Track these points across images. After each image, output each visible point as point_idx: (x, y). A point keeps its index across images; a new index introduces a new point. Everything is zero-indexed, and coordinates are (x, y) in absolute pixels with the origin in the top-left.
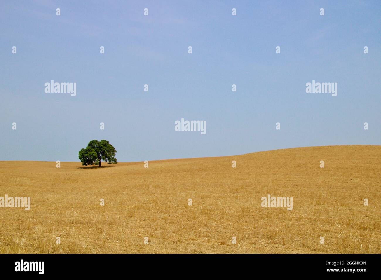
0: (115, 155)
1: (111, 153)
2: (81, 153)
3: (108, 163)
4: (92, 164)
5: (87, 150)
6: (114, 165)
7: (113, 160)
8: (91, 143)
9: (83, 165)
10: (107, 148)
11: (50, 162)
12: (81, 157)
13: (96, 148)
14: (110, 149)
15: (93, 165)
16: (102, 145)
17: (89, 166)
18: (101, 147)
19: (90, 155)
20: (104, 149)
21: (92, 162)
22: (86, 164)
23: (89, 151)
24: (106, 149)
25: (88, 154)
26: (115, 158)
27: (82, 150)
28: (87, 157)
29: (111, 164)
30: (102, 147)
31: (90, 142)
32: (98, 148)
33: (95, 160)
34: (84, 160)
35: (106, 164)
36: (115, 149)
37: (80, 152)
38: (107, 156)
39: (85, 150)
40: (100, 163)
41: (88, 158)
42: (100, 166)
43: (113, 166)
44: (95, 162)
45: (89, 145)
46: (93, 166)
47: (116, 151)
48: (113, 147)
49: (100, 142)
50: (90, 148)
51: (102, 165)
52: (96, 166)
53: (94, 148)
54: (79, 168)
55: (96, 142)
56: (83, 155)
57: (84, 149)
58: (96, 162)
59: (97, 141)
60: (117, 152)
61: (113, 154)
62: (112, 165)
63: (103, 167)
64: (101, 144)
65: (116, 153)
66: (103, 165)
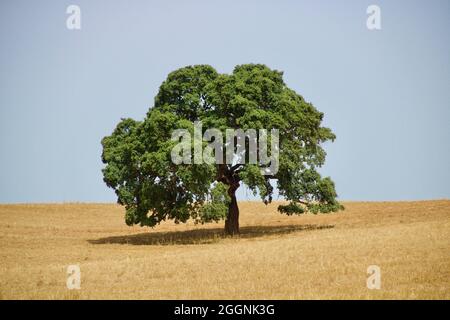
0: (320, 160)
1: (296, 145)
2: (115, 145)
3: (282, 209)
4: (184, 218)
5: (150, 130)
6: (321, 218)
7: (313, 191)
8: (175, 83)
9: (129, 223)
10: (275, 117)
12: (117, 174)
13: (207, 115)
14: (294, 117)
15: (191, 221)
16: (240, 99)
17: (168, 225)
18: (237, 105)
20: (254, 118)
21: (182, 202)
22: (150, 214)
23: (167, 136)
25: (159, 155)
26: (324, 177)
27: (118, 131)
28: (155, 175)
29: (301, 212)
30: (239, 111)
31: (170, 79)
32: (217, 113)
33: (201, 192)
34: (137, 194)
35: (271, 216)
36: (321, 117)
37: (107, 144)
39: (139, 132)
40: (233, 209)
41: (157, 180)
42: (232, 228)
43: (311, 228)
44: (199, 201)
45: (165, 97)
46: (190, 224)
47: (327, 130)
48: (309, 110)
49: (233, 80)
50: (170, 116)
51: (242, 223)
52: (211, 225)
53: (193, 116)
55: (202, 78)
57: (133, 123)
58: (208, 200)
59: (208, 72)
60: (333, 138)
61: (312, 148)
62: (308, 217)
63: (254, 232)
64: (238, 91)
65: (329, 142)
66: (253, 224)
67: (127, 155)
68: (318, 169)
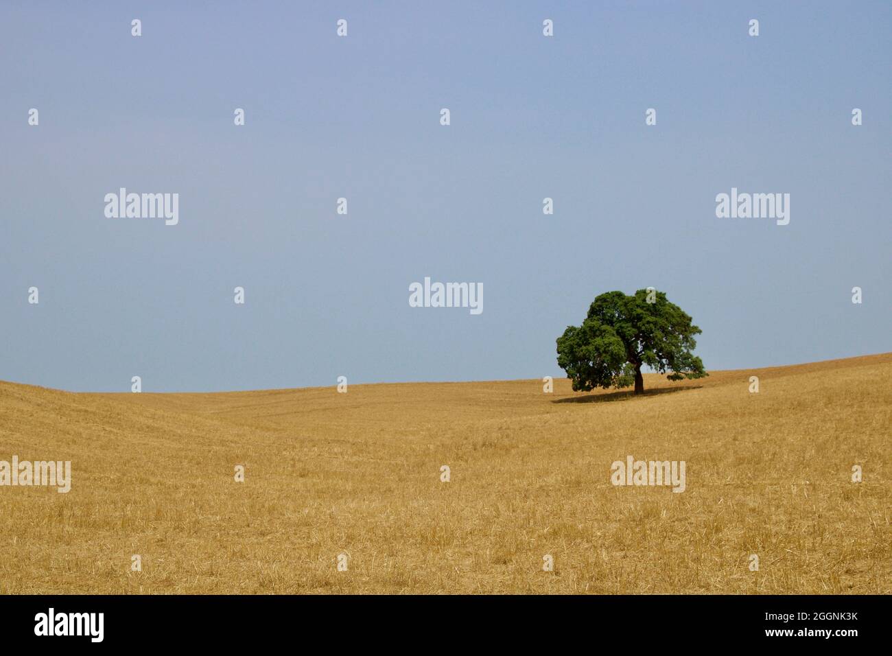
0: (693, 345)
1: (677, 338)
2: (564, 343)
3: (669, 377)
4: (607, 385)
5: (585, 333)
6: (694, 381)
7: (689, 366)
8: (599, 303)
9: (575, 389)
10: (661, 321)
12: (566, 360)
13: (620, 321)
14: (674, 321)
15: (611, 387)
16: (639, 311)
17: (598, 390)
18: (638, 315)
19: (597, 349)
20: (648, 322)
21: (606, 376)
22: (587, 384)
23: (595, 336)
24: (655, 324)
25: (591, 348)
26: (695, 356)
27: (566, 334)
28: (589, 360)
29: (682, 378)
30: (639, 318)
31: (597, 300)
32: (626, 320)
33: (618, 369)
34: (578, 371)
35: (665, 383)
36: (690, 319)
37: (560, 342)
38: (661, 350)
39: (578, 334)
40: (638, 378)
41: (591, 364)
42: (640, 391)
43: (688, 388)
44: (617, 375)
45: (594, 312)
46: (611, 390)
47: (695, 328)
48: (683, 316)
49: (634, 299)
50: (596, 323)
51: (646, 386)
52: (626, 389)
53: (611, 323)
54: (560, 401)
55: (616, 299)
56: (572, 351)
57: (575, 329)
58: (622, 374)
59: (619, 295)
60: (700, 332)
61: (686, 339)
62: (685, 382)
63: (653, 392)
64: (638, 306)
65: (698, 334)
66: (653, 387)
67: (572, 347)
68: (692, 352)
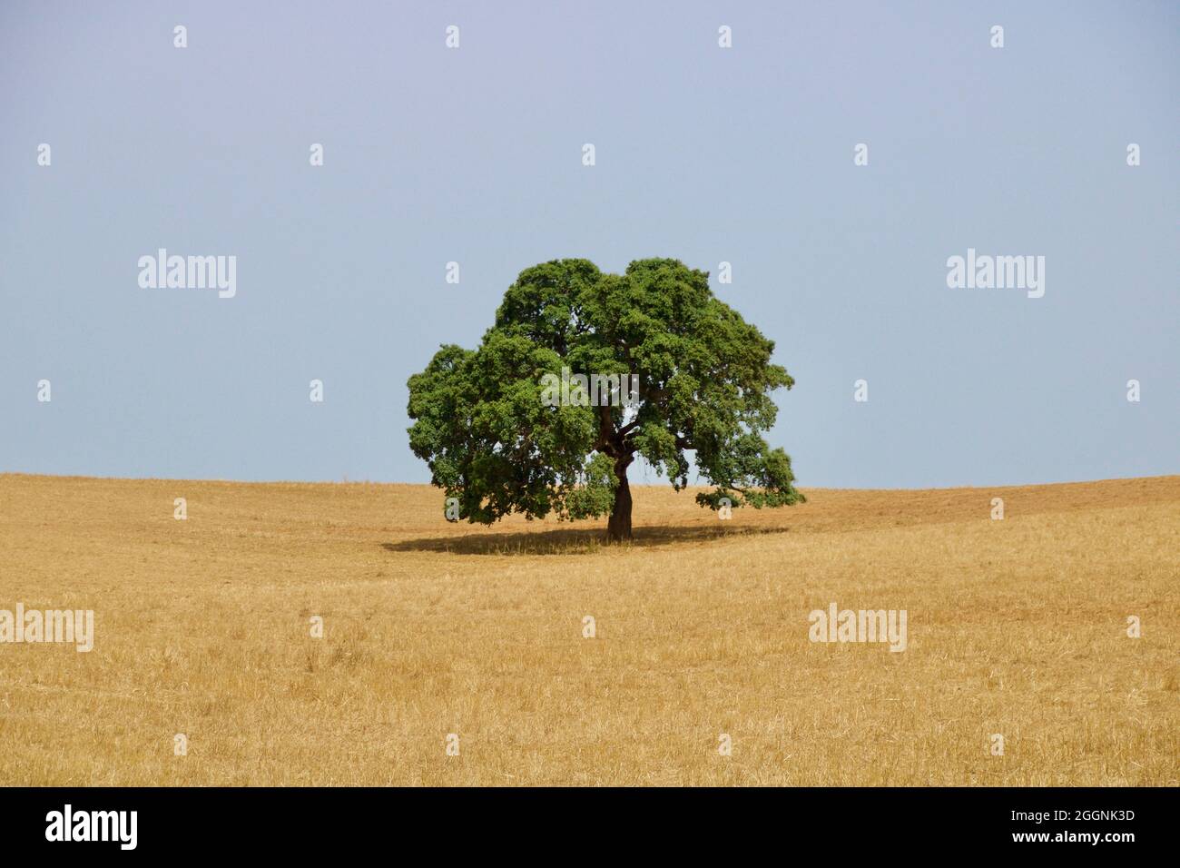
0: (768, 420)
1: (728, 394)
2: (430, 388)
3: (703, 499)
4: (542, 510)
5: (488, 364)
6: (767, 515)
7: (755, 471)
8: (530, 288)
9: (451, 516)
10: (694, 347)
11: (122, 486)
12: (432, 436)
13: (583, 341)
14: (726, 347)
15: (552, 516)
16: (637, 315)
17: (514, 522)
18: (632, 326)
19: (519, 411)
20: (660, 349)
21: (537, 486)
22: (485, 503)
23: (516, 375)
24: (677, 353)
25: (503, 407)
26: (772, 447)
27: (435, 366)
28: (494, 438)
29: (735, 504)
30: (636, 335)
31: (523, 281)
32: (599, 339)
33: (570, 467)
35: (685, 510)
36: (770, 348)
37: (418, 387)
38: (688, 426)
39: (469, 368)
40: (622, 499)
41: (498, 448)
42: (621, 530)
43: (750, 531)
44: (567, 484)
45: (513, 311)
46: (551, 522)
47: (780, 371)
48: (751, 336)
49: (625, 285)
50: (521, 342)
51: (637, 520)
52: (587, 523)
53: (559, 344)
54: (406, 547)
55: (575, 280)
56: (449, 411)
57: (461, 354)
58: (581, 481)
59: (586, 270)
60: (789, 383)
61: (755, 400)
63: (656, 536)
64: (634, 302)
65: (782, 389)
66: (654, 522)
68: (763, 435)
